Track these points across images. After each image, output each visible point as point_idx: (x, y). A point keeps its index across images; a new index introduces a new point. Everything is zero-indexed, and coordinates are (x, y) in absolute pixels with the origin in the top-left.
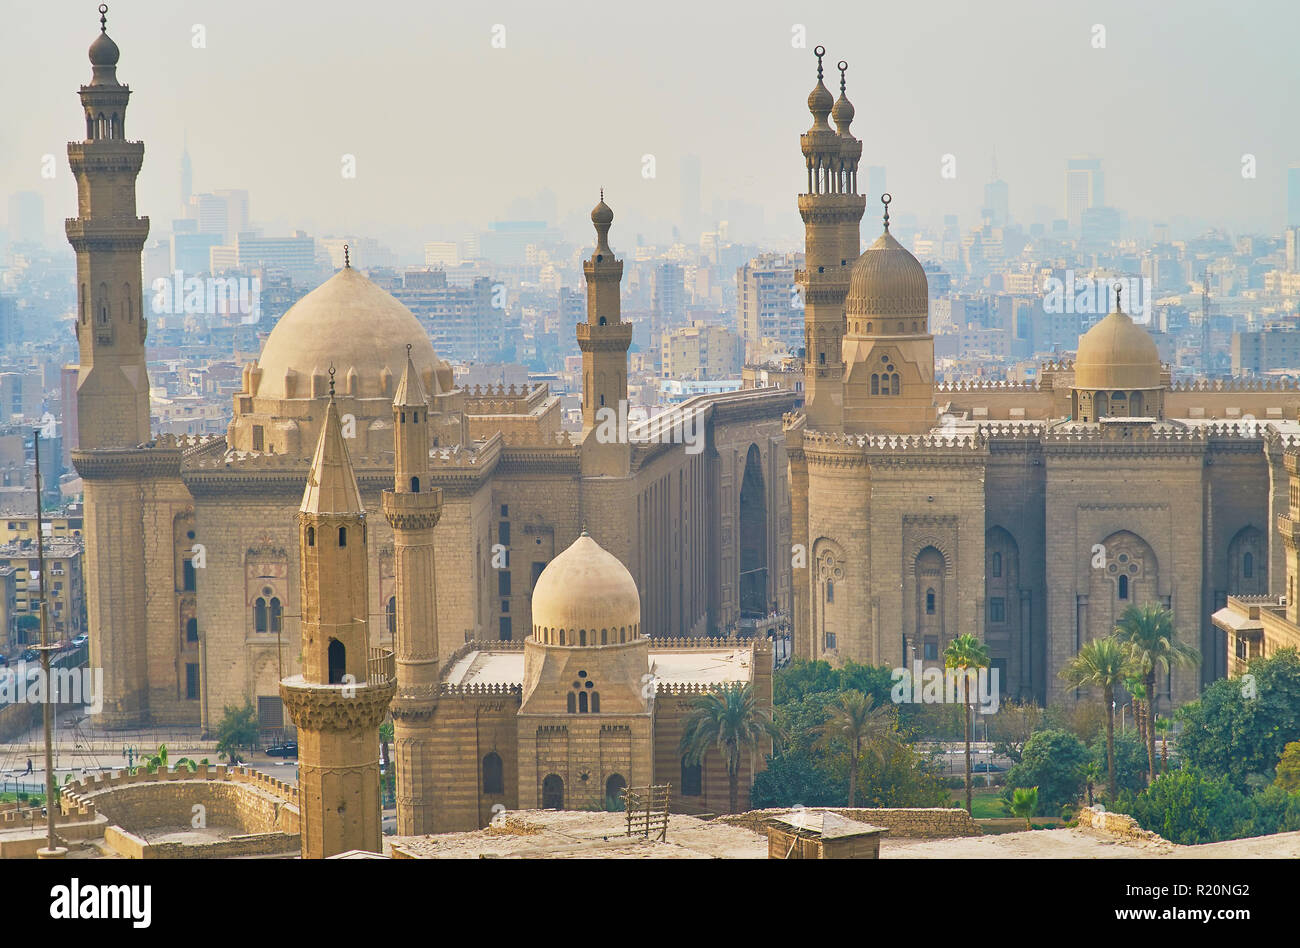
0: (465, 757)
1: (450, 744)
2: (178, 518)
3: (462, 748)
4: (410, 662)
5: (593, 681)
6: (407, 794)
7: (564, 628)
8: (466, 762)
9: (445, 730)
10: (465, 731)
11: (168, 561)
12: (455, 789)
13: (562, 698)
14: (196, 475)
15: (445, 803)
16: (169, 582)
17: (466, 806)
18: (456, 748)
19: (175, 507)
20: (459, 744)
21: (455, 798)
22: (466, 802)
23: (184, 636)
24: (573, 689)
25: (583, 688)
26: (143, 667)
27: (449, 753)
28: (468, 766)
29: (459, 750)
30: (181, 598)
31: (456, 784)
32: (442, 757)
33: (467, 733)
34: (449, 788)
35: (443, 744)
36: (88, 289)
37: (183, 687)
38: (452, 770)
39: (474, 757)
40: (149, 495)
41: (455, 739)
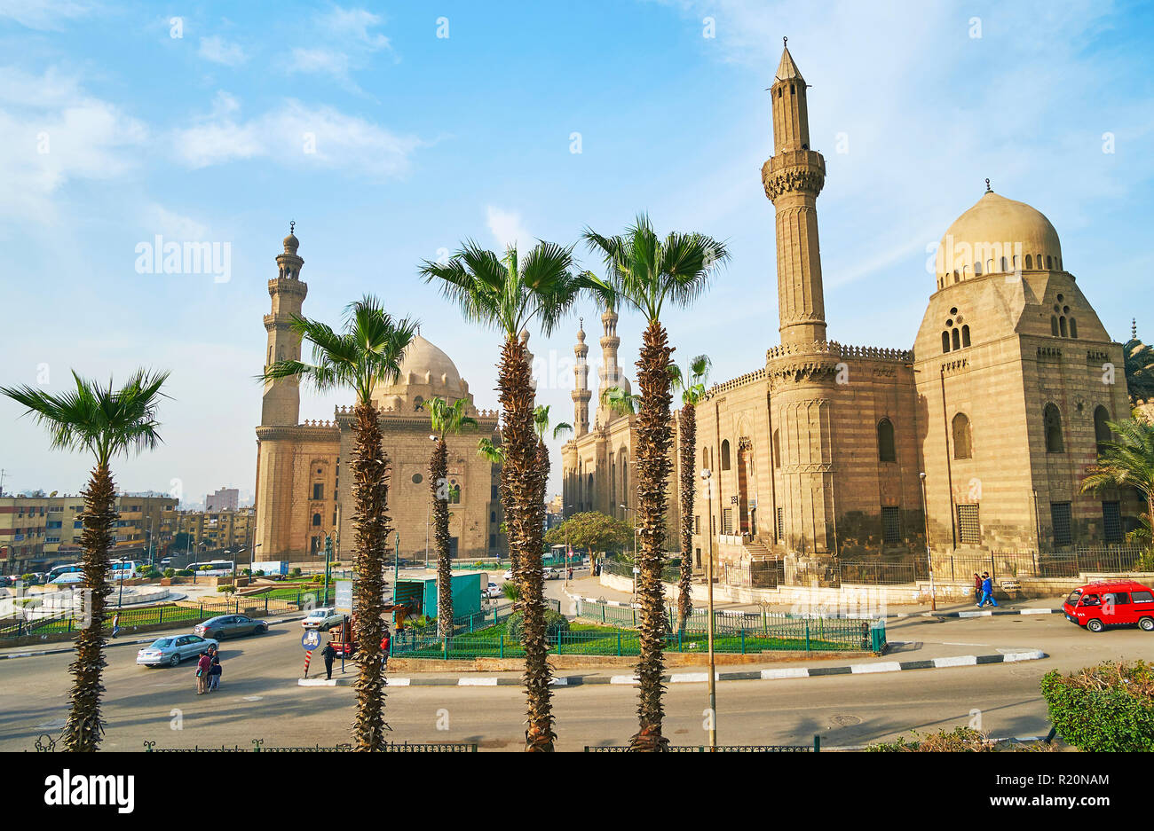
0: (865, 422)
1: (852, 407)
2: (313, 462)
3: (862, 412)
4: (812, 320)
5: (1069, 306)
6: (814, 461)
7: (1030, 253)
8: (865, 426)
9: (846, 393)
10: (864, 394)
11: (306, 484)
12: (858, 456)
13: (1046, 322)
14: (344, 417)
15: (850, 470)
16: (306, 495)
17: (868, 474)
18: (856, 412)
19: (312, 457)
20: (860, 408)
21: (858, 465)
22: (868, 469)
23: (312, 523)
24: (1054, 313)
25: (1062, 312)
26: (288, 538)
27: (851, 417)
28: (867, 431)
29: (859, 414)
30: (311, 503)
31: (859, 450)
32: (845, 421)
33: (865, 397)
34: (852, 454)
35: (847, 407)
36: (274, 349)
37: (309, 549)
38: (854, 435)
39: (872, 422)
40: (298, 451)
41: (855, 402)
